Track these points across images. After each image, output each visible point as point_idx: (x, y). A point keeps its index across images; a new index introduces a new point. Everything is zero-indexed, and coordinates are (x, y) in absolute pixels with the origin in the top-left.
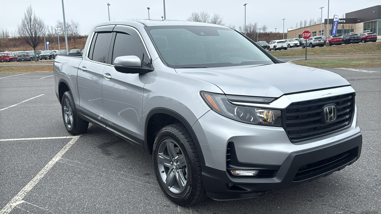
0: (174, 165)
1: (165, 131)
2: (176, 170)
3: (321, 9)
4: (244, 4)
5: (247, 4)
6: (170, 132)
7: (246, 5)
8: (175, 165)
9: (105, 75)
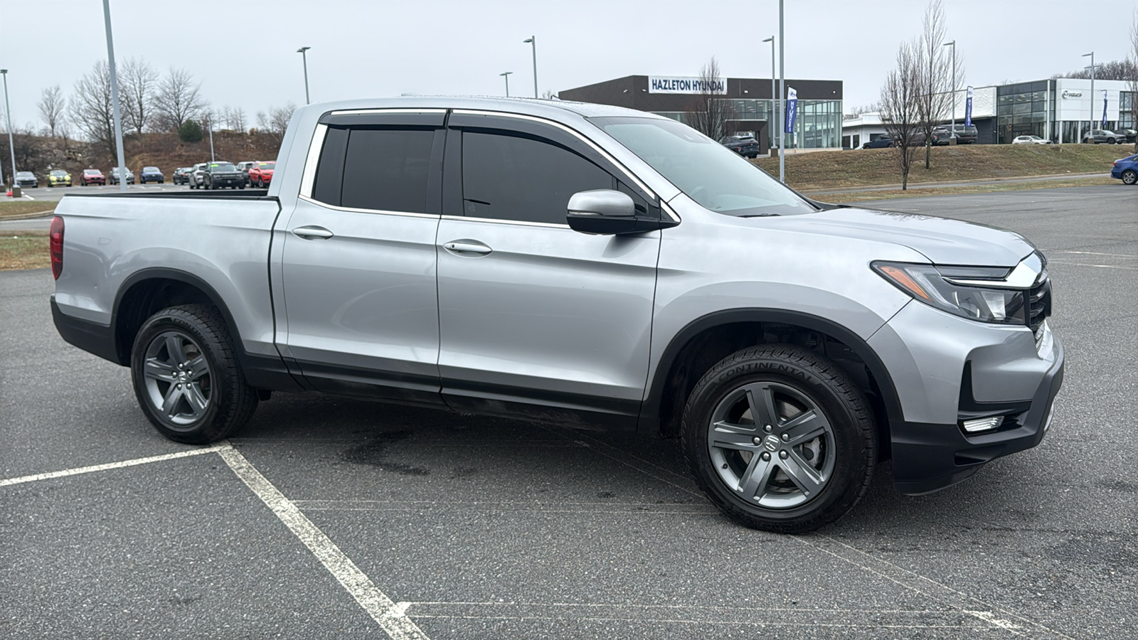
0: (767, 443)
1: (749, 365)
2: (777, 453)
3: (505, 76)
4: (301, 48)
5: (308, 48)
6: (771, 364)
7: (307, 50)
8: (772, 443)
9: (458, 246)
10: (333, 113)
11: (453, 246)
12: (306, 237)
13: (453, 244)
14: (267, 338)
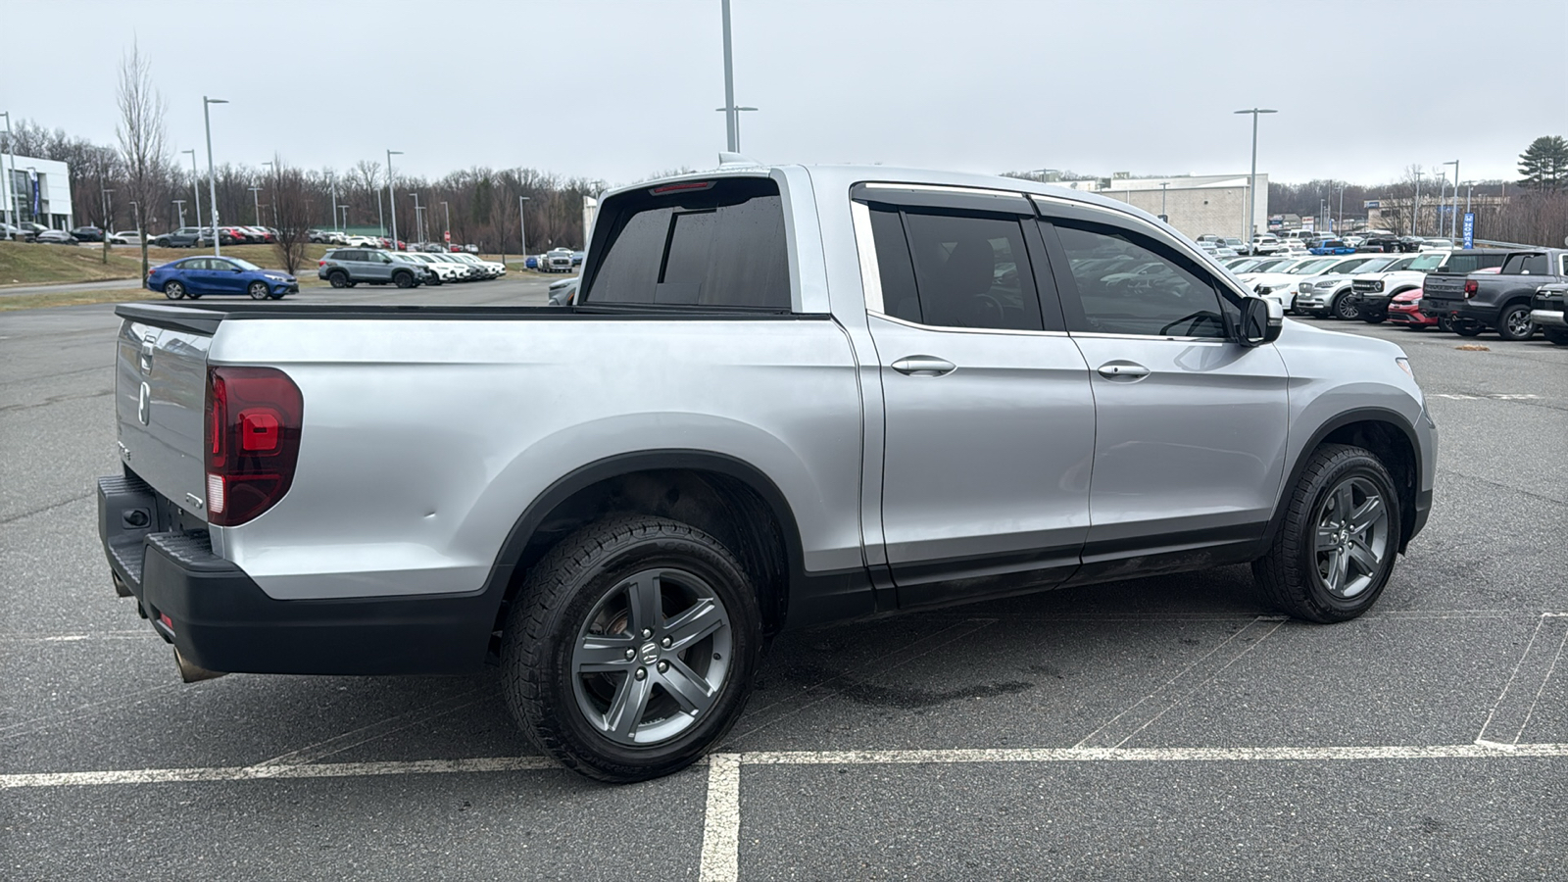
9: (1121, 369)
10: (868, 185)
11: (1116, 370)
12: (906, 372)
13: (1114, 367)
14: (852, 541)
